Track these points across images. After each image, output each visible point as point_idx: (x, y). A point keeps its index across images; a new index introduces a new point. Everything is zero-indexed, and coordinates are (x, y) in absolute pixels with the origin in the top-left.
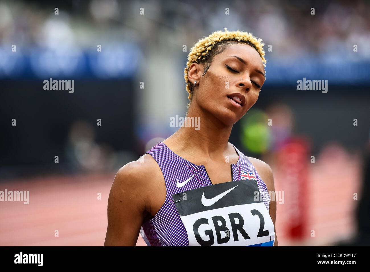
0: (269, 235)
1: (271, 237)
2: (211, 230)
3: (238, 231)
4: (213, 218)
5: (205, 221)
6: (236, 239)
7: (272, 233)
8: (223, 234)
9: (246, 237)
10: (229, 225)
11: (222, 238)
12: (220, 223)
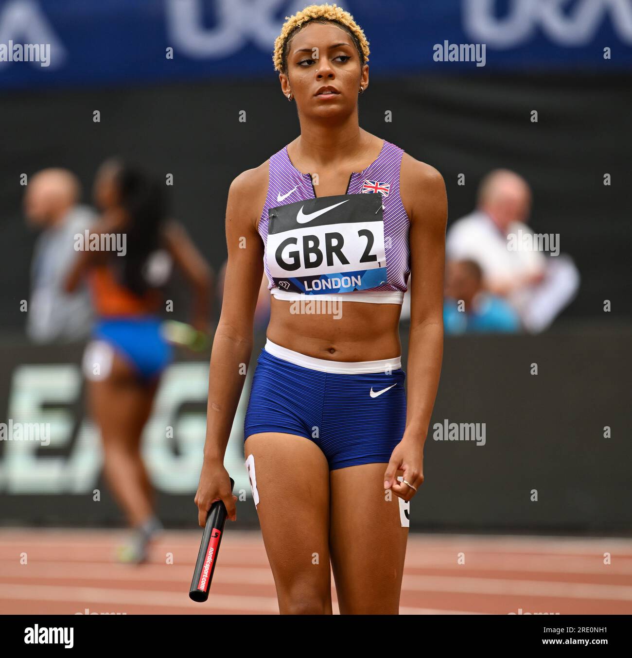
0: (376, 260)
1: (379, 263)
2: (298, 252)
3: (334, 254)
4: (304, 237)
5: (294, 241)
6: (330, 263)
7: (382, 259)
8: (313, 257)
9: (344, 261)
10: (322, 247)
11: (311, 261)
12: (311, 244)
